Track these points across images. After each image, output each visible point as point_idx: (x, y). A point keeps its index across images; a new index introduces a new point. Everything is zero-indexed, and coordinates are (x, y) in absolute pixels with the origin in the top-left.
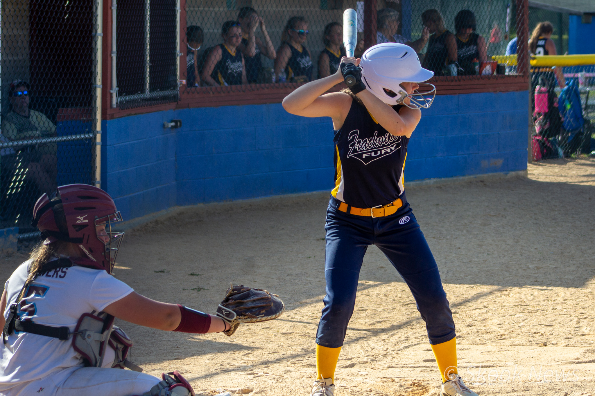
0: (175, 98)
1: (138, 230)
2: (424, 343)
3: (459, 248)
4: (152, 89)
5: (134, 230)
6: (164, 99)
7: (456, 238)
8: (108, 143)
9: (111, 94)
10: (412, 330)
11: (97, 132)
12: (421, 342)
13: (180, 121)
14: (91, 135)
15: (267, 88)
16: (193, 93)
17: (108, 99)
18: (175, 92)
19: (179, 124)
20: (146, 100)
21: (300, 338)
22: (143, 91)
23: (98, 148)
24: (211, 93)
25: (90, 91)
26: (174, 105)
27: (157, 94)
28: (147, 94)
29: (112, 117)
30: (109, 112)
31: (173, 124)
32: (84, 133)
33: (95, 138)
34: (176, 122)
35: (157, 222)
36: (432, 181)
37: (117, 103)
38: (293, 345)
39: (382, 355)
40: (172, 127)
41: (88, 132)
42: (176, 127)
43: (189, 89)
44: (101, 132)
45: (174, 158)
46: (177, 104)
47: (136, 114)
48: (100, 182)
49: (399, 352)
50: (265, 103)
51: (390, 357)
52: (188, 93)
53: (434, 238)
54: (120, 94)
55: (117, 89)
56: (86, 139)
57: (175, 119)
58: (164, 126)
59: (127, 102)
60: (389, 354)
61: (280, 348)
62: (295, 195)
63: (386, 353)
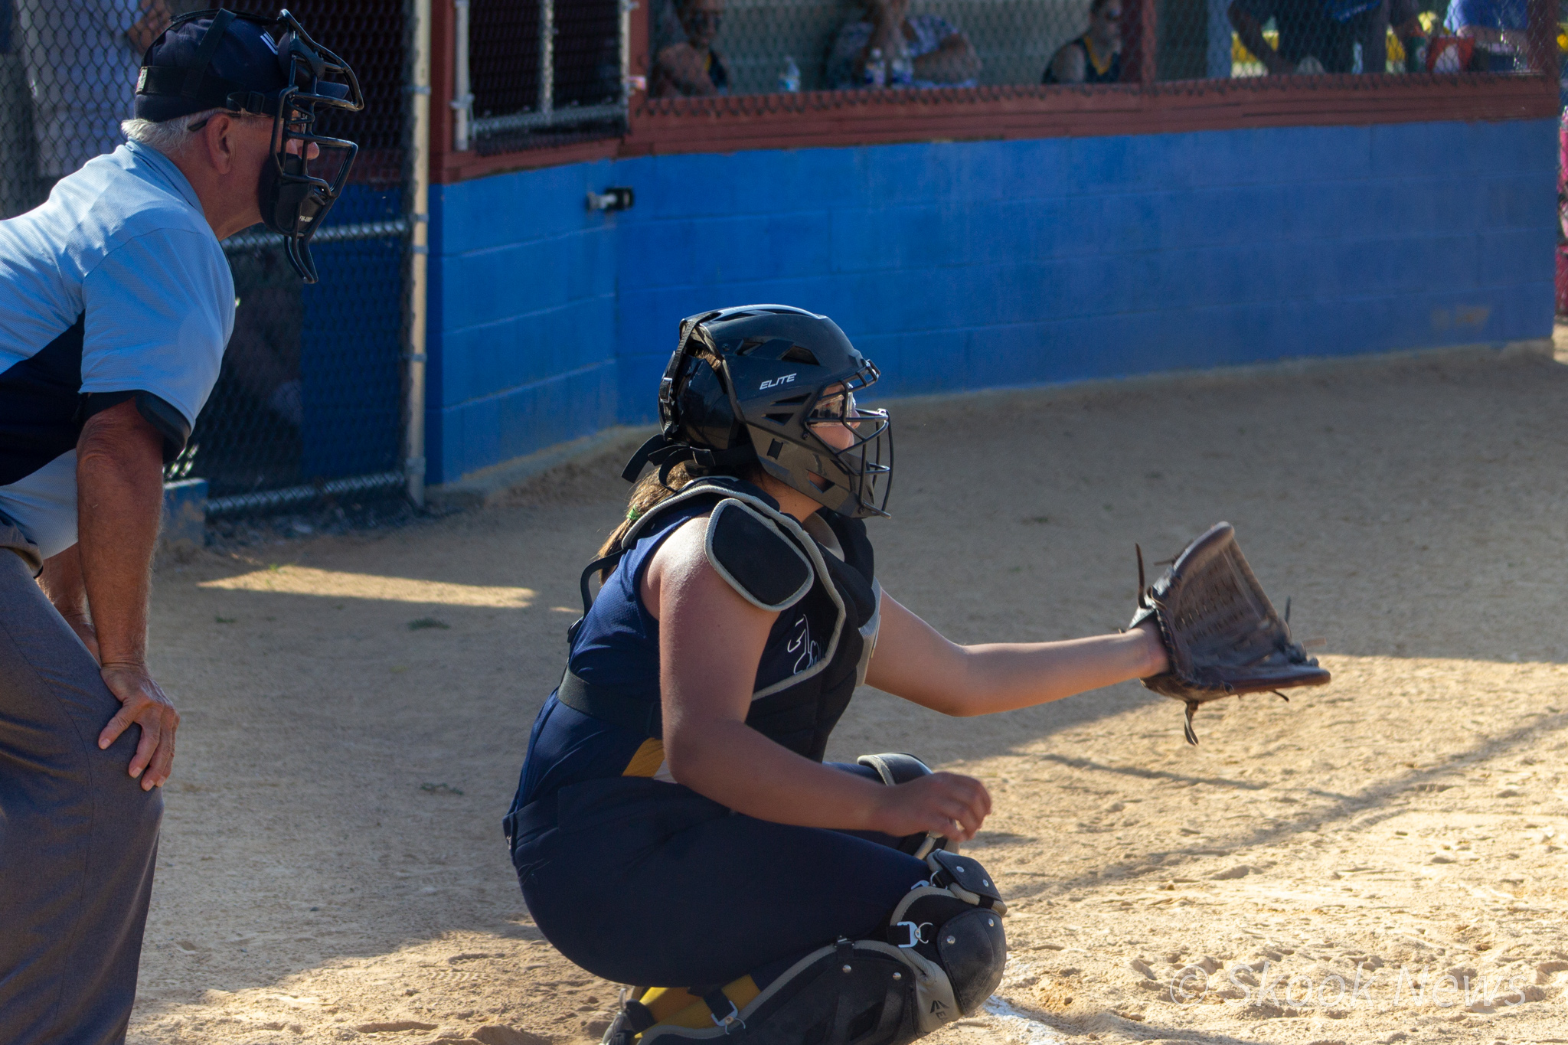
0: (616, 128)
1: (524, 491)
2: (1415, 810)
3: (1425, 548)
4: (559, 102)
5: (513, 491)
6: (589, 129)
7: (1408, 520)
8: (447, 246)
9: (454, 113)
10: (1368, 774)
11: (417, 218)
12: (1406, 807)
13: (630, 192)
14: (400, 227)
15: (864, 102)
16: (664, 113)
17: (446, 126)
18: (616, 110)
19: (626, 199)
20: (540, 130)
21: (1063, 795)
22: (534, 104)
23: (419, 265)
24: (713, 114)
25: (397, 103)
26: (612, 145)
27: (573, 114)
28: (547, 113)
29: (456, 176)
30: (448, 161)
31: (611, 199)
32: (383, 219)
33: (409, 235)
34: (619, 193)
35: (570, 470)
36: (1298, 366)
37: (470, 138)
38: (1048, 813)
39: (1312, 844)
40: (610, 208)
41: (393, 218)
42: (617, 207)
43: (652, 102)
44: (426, 217)
45: (612, 295)
46: (623, 143)
47: (516, 169)
48: (425, 357)
49: (1353, 835)
50: (858, 144)
51: (1334, 851)
52: (651, 113)
53: (1346, 519)
54: (478, 111)
55: (470, 98)
56: (387, 236)
57: (617, 186)
58: (587, 204)
59: (497, 135)
60: (1327, 840)
61: (1015, 821)
62: (933, 399)
63: (1319, 838)
